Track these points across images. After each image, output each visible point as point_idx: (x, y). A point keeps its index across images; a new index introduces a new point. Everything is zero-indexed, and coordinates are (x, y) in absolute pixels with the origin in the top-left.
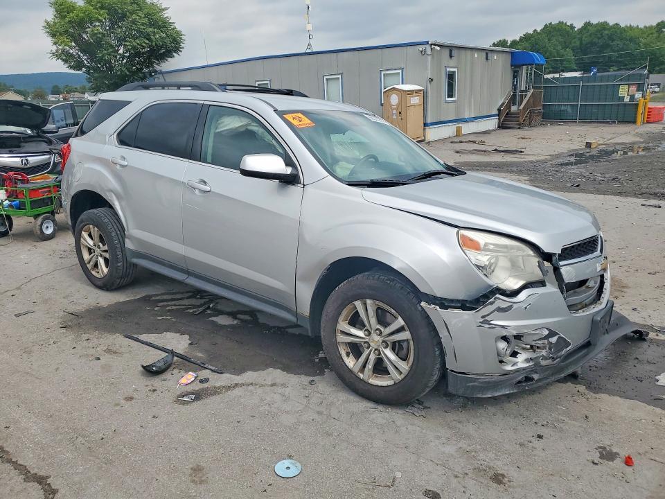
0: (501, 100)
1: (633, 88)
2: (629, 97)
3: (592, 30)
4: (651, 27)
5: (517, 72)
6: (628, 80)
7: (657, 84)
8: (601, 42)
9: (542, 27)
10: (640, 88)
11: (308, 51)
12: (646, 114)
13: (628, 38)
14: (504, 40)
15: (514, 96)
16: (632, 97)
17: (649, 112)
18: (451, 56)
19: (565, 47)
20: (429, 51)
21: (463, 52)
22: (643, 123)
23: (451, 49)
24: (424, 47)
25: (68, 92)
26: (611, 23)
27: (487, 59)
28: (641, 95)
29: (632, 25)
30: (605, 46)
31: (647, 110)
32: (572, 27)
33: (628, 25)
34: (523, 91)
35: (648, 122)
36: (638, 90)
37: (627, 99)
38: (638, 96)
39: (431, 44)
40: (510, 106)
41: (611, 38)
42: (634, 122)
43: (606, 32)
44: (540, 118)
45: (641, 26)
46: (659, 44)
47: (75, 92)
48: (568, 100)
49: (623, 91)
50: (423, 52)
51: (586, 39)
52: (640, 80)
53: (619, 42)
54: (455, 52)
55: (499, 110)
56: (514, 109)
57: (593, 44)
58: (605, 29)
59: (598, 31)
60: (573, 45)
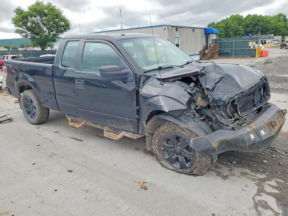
0: (200, 48)
1: (254, 43)
2: (253, 46)
3: (250, 18)
4: (276, 16)
5: (208, 36)
6: (252, 40)
7: (277, 40)
8: (254, 23)
9: (230, 17)
10: (257, 43)
11: (121, 29)
12: (260, 53)
13: (265, 21)
14: (214, 23)
15: (207, 46)
16: (254, 46)
17: (261, 52)
18: (177, 30)
19: (239, 25)
20: (167, 29)
21: (182, 29)
22: (259, 57)
23: (177, 28)
24: (165, 27)
25: (27, 47)
26: (259, 15)
27: (193, 31)
28: (257, 46)
29: (267, 15)
30: (256, 24)
31: (260, 52)
32: (242, 16)
33: (266, 15)
34: (211, 44)
35: (261, 57)
36: (256, 44)
37: (252, 48)
38: (256, 46)
39: (168, 26)
40: (205, 50)
41: (258, 21)
42: (255, 57)
43: (256, 19)
44: (217, 55)
45: (272, 16)
46: (279, 23)
47: (30, 46)
48: (229, 48)
49: (251, 44)
50: (165, 29)
51: (248, 22)
52: (257, 39)
53: (262, 23)
54: (178, 29)
55: (200, 52)
56: (207, 51)
57: (251, 24)
58: (256, 17)
59: (253, 18)
60: (243, 24)
